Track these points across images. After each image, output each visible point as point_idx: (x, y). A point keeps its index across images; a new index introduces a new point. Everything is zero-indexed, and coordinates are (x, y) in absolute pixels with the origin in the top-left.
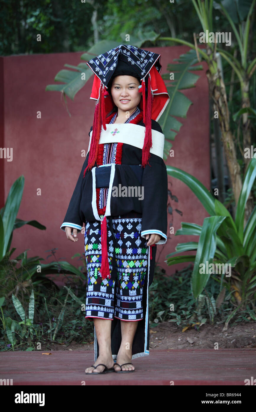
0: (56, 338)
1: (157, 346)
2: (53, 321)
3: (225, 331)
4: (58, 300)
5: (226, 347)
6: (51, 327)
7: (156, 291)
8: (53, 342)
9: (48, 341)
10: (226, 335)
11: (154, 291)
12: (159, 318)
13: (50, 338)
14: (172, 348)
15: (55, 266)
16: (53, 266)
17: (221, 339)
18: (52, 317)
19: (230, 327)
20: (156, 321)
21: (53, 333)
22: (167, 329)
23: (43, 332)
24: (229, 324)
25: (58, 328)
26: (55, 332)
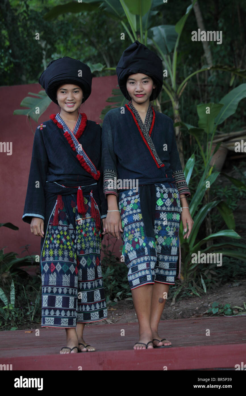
0: (34, 319)
1: (118, 321)
2: (31, 305)
3: (173, 305)
4: (33, 288)
5: (175, 319)
6: (29, 310)
7: (113, 275)
8: (31, 322)
9: (28, 321)
10: (174, 308)
11: (111, 275)
12: (118, 298)
13: (29, 319)
14: (131, 322)
15: (29, 259)
16: (27, 260)
17: (170, 312)
18: (30, 301)
19: (177, 302)
20: (116, 300)
21: (31, 314)
22: (125, 306)
23: (24, 314)
24: (176, 299)
25: (36, 310)
26: (33, 314)
